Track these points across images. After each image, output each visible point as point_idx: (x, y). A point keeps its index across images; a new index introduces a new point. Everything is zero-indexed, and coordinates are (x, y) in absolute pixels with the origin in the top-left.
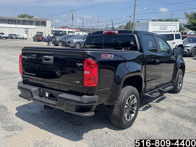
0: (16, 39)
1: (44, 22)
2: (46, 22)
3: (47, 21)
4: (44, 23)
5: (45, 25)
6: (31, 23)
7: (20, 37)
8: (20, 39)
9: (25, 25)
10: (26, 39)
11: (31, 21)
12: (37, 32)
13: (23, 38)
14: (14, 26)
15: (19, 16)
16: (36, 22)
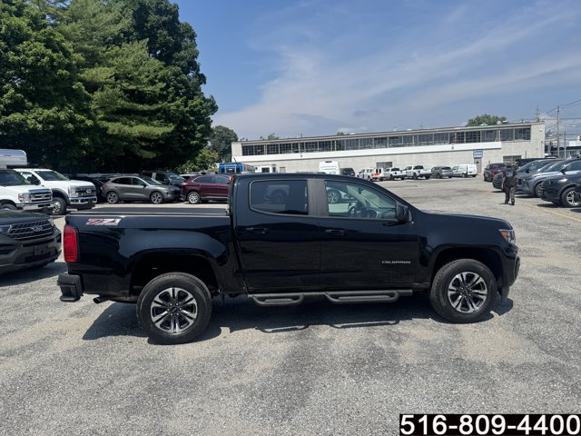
0: (450, 177)
1: (524, 130)
2: (529, 129)
3: (532, 127)
4: (524, 133)
5: (528, 138)
6: (490, 136)
7: (461, 171)
8: (459, 176)
9: (475, 142)
10: (474, 176)
11: (491, 131)
12: (505, 157)
13: (466, 175)
14: (448, 147)
15: (472, 123)
16: (502, 132)
